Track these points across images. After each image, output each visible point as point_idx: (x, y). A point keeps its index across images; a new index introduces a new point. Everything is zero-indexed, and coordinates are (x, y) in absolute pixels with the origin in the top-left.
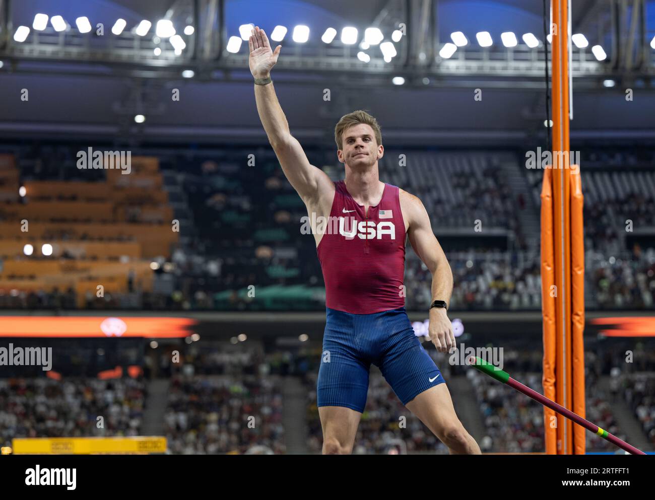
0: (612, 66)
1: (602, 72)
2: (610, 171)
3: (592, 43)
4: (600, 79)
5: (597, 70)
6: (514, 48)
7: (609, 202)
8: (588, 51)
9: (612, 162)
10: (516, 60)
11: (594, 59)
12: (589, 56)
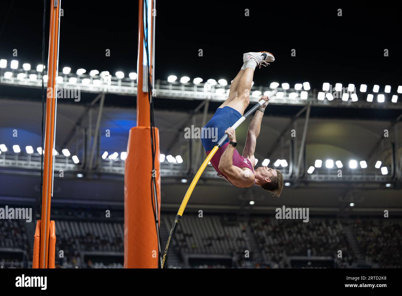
0: (82, 167)
1: (76, 169)
2: (78, 221)
3: (72, 154)
4: (76, 173)
5: (74, 168)
6: (32, 154)
7: (77, 237)
8: (70, 158)
9: (80, 217)
10: (32, 160)
11: (73, 163)
12: (70, 161)
